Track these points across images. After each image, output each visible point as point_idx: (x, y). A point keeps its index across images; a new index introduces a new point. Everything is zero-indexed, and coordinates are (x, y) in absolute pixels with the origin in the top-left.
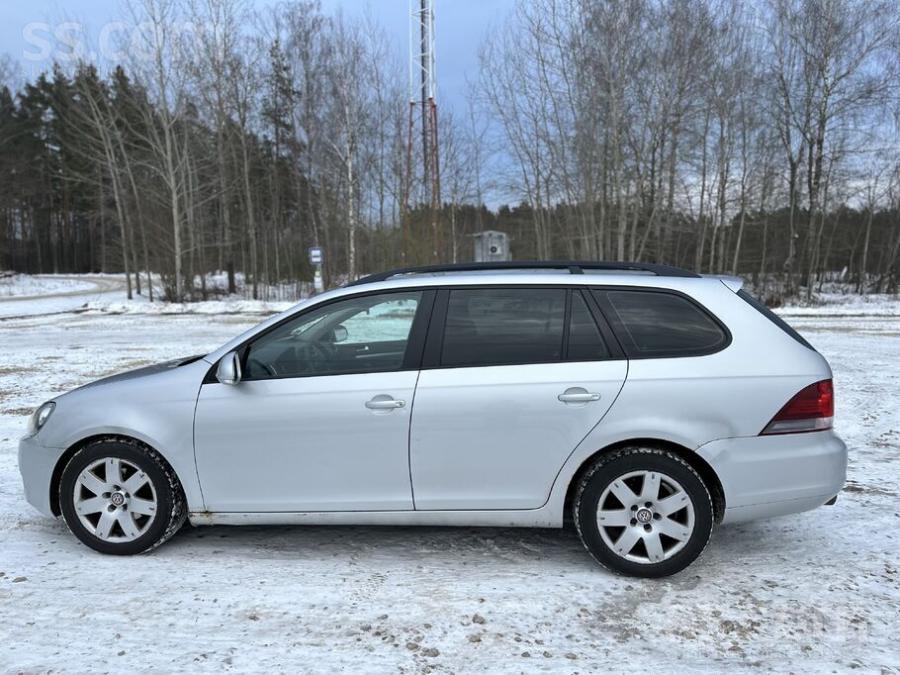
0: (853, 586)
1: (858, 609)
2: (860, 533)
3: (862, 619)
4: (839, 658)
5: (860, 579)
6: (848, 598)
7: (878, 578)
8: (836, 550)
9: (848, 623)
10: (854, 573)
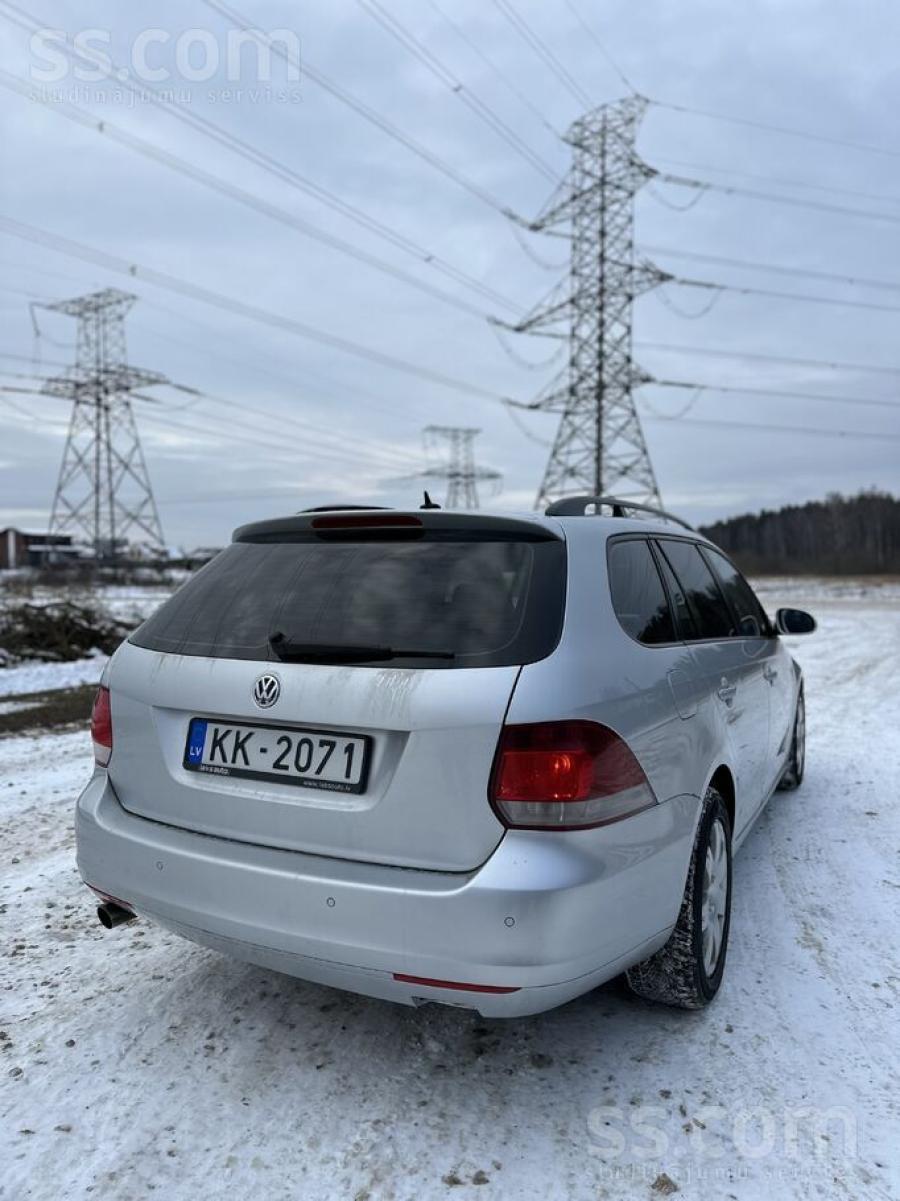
0: (45, 990)
1: (24, 962)
2: (91, 1115)
3: (14, 954)
4: (20, 909)
5: (40, 1006)
6: (42, 969)
7: (16, 1020)
8: (104, 1036)
9: (28, 944)
10: (52, 1007)
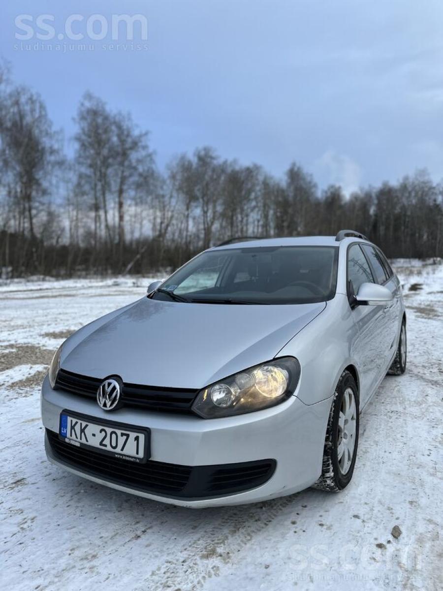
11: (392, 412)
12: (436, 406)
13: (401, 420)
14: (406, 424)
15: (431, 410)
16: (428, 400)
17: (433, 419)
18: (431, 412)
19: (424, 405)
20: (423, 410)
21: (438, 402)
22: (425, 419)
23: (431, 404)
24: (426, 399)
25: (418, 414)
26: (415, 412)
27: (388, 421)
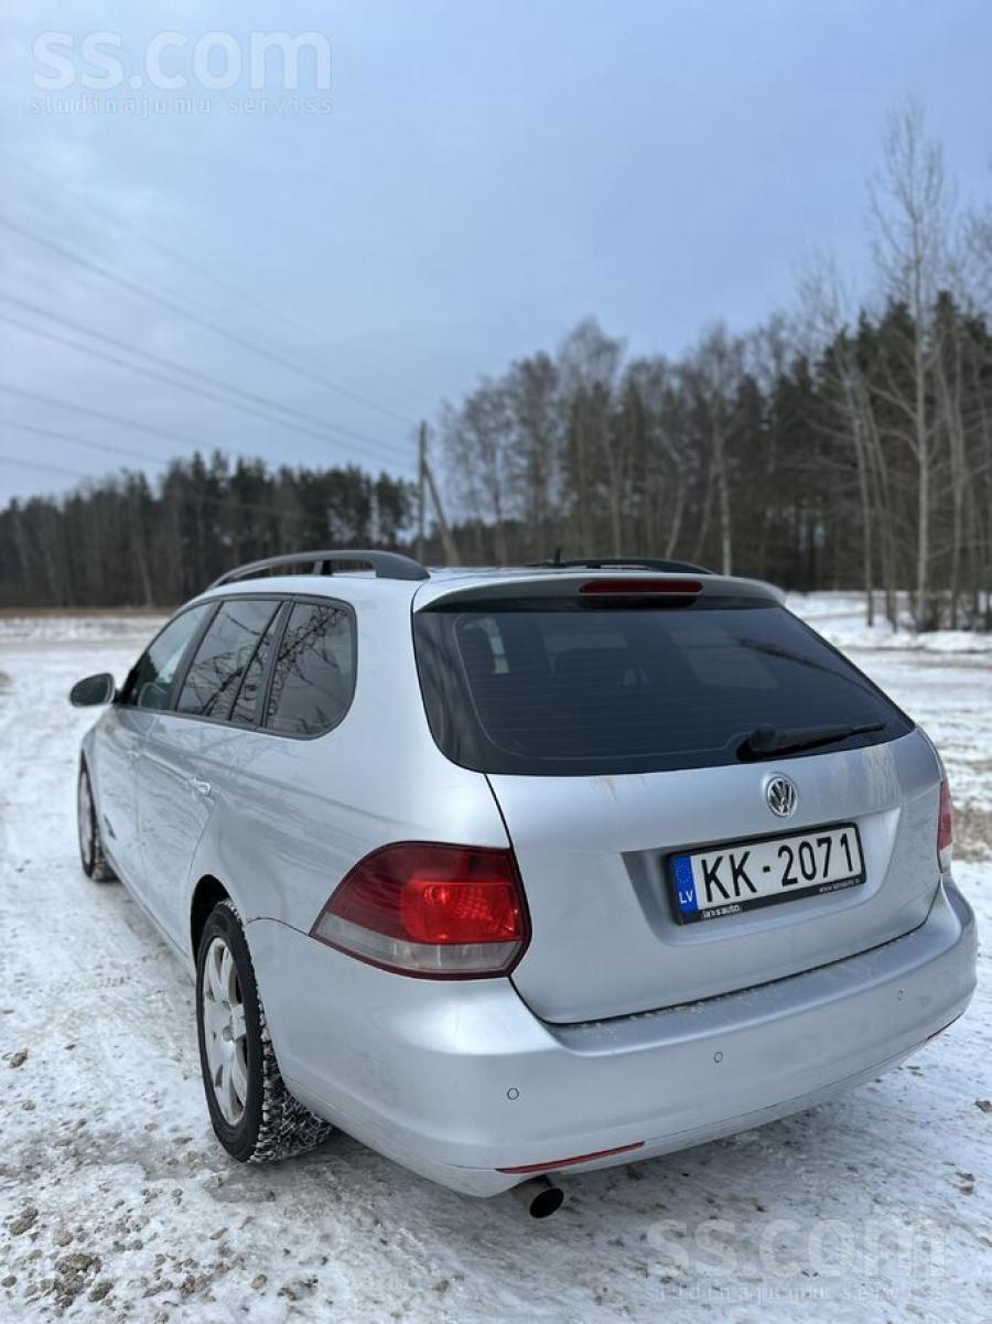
11: (122, 981)
12: (35, 1027)
13: (90, 967)
14: (76, 963)
15: (42, 1011)
16: (63, 1034)
17: (29, 992)
18: (39, 1007)
19: (65, 1016)
20: (62, 1008)
21: (36, 1044)
22: (47, 989)
23: (49, 1027)
24: (69, 1037)
25: (67, 997)
26: (76, 998)
27: (111, 956)
